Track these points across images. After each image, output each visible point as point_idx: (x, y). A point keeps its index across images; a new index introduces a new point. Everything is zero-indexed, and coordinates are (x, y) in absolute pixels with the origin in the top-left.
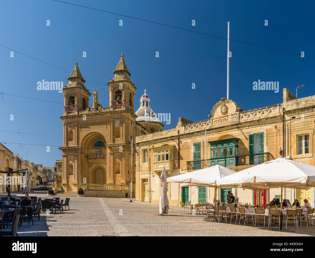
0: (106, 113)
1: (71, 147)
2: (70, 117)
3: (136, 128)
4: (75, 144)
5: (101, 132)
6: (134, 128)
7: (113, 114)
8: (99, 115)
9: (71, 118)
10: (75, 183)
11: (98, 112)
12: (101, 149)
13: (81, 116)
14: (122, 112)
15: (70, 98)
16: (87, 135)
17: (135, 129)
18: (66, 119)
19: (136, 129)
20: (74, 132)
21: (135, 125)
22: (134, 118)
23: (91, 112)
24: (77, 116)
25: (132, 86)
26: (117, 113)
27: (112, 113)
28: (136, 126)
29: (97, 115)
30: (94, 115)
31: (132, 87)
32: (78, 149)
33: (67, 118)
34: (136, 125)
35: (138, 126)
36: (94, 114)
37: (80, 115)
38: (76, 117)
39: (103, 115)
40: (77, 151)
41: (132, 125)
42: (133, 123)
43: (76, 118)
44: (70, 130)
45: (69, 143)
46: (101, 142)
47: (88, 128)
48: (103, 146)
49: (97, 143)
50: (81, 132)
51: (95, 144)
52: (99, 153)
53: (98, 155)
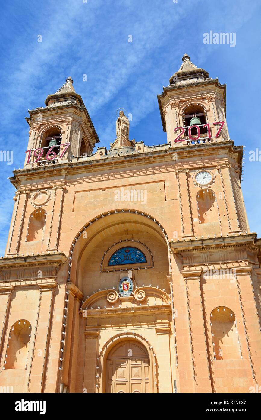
0: (164, 154)
1: (34, 257)
2: (44, 172)
5: (146, 207)
7: (187, 157)
8: (140, 159)
9: (46, 174)
12: (135, 273)
13: (79, 166)
14: (218, 148)
15: (48, 135)
16: (93, 221)
18: (29, 179)
20: (49, 213)
24: (67, 166)
26: (199, 151)
27: (182, 153)
29: (130, 162)
30: (123, 162)
32: (56, 265)
33: (32, 175)
36: (123, 159)
38: (64, 172)
39: (152, 160)
40: (54, 272)
43: (60, 175)
44: (37, 208)
45: (28, 247)
46: (134, 250)
47: (98, 200)
48: (140, 262)
49: (119, 255)
50: (73, 211)
51: (112, 256)
52: (127, 286)
53: (126, 292)
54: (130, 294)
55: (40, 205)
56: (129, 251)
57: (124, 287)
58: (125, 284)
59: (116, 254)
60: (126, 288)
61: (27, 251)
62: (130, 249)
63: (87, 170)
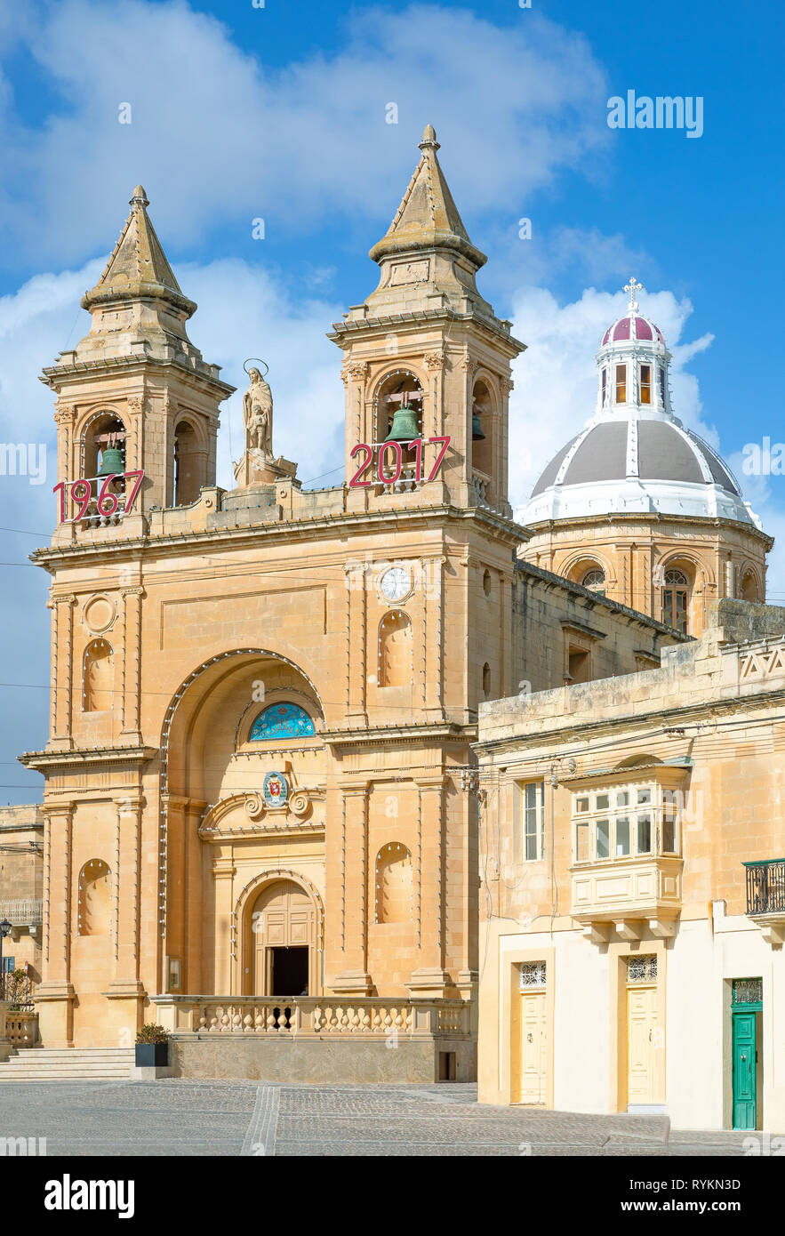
1: (98, 751)
2: (96, 554)
3: (522, 608)
4: (120, 728)
5: (291, 647)
6: (508, 610)
9: (102, 559)
10: (119, 989)
11: (272, 517)
12: (296, 760)
15: (97, 428)
16: (199, 671)
17: (519, 617)
18: (70, 567)
19: (524, 613)
20: (117, 649)
21: (514, 587)
22: (505, 544)
23: (228, 521)
25: (494, 340)
26: (388, 522)
28: (519, 596)
29: (262, 538)
30: (246, 539)
31: (492, 345)
32: (140, 763)
34: (520, 587)
35: (538, 593)
37: (159, 539)
38: (136, 555)
40: (137, 777)
41: (494, 595)
42: (502, 581)
44: (96, 636)
45: (88, 723)
46: (295, 708)
47: (205, 624)
48: (305, 735)
49: (267, 719)
50: (162, 648)
51: (254, 722)
52: (277, 787)
53: (276, 798)
54: (282, 802)
55: (98, 631)
56: (285, 711)
57: (272, 790)
58: (274, 784)
59: (263, 718)
60: (276, 790)
61: (87, 731)
62: (287, 707)
63: (181, 551)
